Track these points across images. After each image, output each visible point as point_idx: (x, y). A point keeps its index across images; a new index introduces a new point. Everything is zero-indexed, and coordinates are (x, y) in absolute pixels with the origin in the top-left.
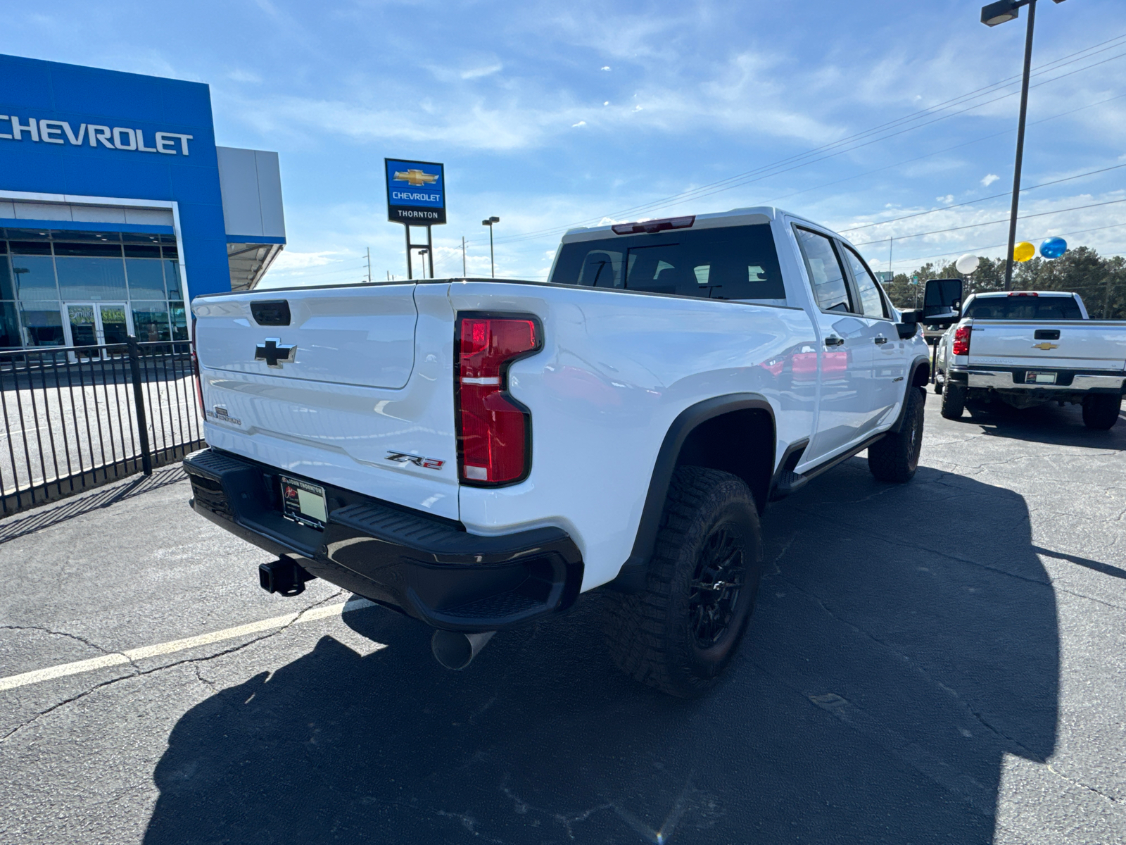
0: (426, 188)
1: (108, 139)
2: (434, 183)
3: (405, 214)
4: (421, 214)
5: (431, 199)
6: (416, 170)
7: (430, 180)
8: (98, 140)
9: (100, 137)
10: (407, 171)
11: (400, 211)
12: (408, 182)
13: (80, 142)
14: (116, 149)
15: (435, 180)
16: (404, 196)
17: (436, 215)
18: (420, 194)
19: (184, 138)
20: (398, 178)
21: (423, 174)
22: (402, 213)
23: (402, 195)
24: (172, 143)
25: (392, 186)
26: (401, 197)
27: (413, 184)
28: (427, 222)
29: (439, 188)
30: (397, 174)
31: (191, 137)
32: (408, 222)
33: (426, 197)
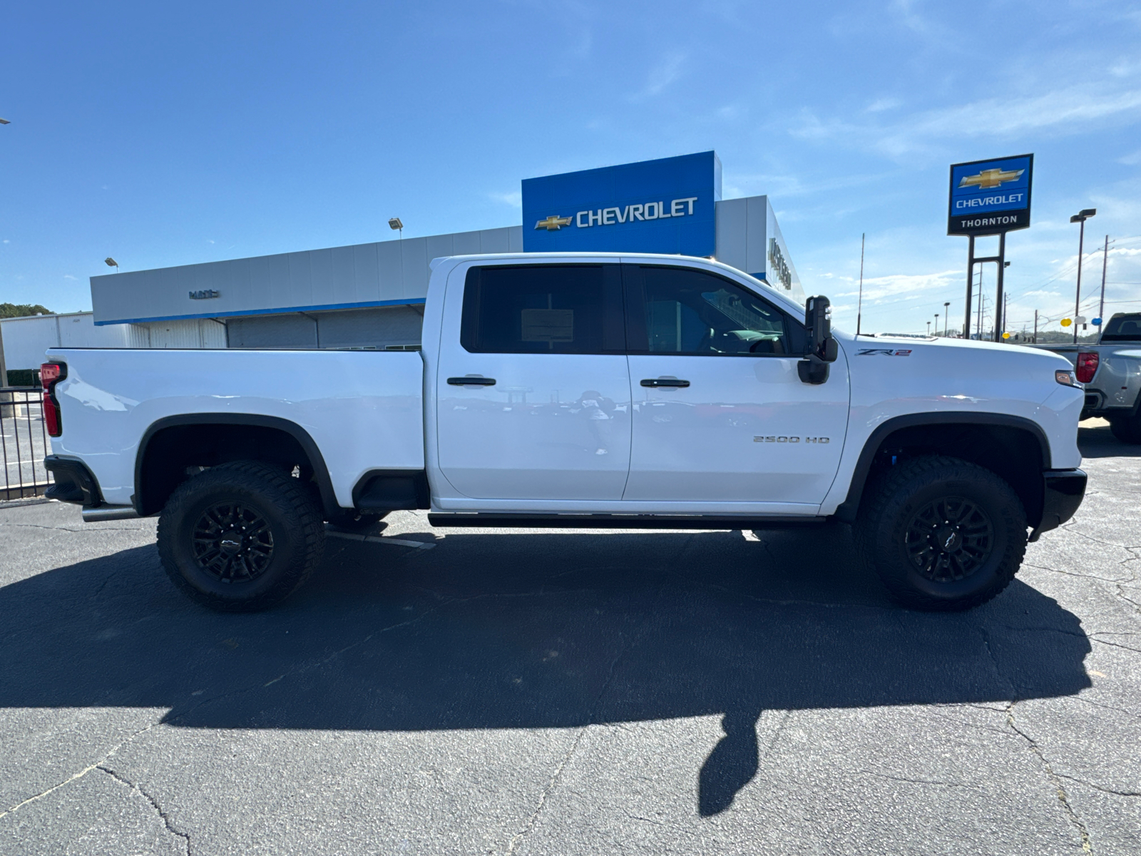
0: (1006, 188)
1: (640, 214)
2: (1017, 180)
3: (970, 224)
4: (993, 221)
5: (1010, 201)
6: (992, 170)
7: (1011, 178)
8: (635, 216)
9: (637, 214)
10: (979, 173)
11: (964, 222)
12: (978, 186)
13: (624, 220)
14: (645, 220)
15: (1017, 177)
16: (972, 203)
17: (1014, 219)
18: (994, 197)
19: (691, 201)
20: (966, 183)
21: (1001, 172)
22: (966, 224)
23: (969, 203)
24: (682, 207)
25: (956, 193)
26: (967, 205)
27: (987, 188)
28: (1001, 230)
29: (1025, 185)
30: (965, 179)
31: (696, 199)
32: (973, 233)
33: (1002, 200)
